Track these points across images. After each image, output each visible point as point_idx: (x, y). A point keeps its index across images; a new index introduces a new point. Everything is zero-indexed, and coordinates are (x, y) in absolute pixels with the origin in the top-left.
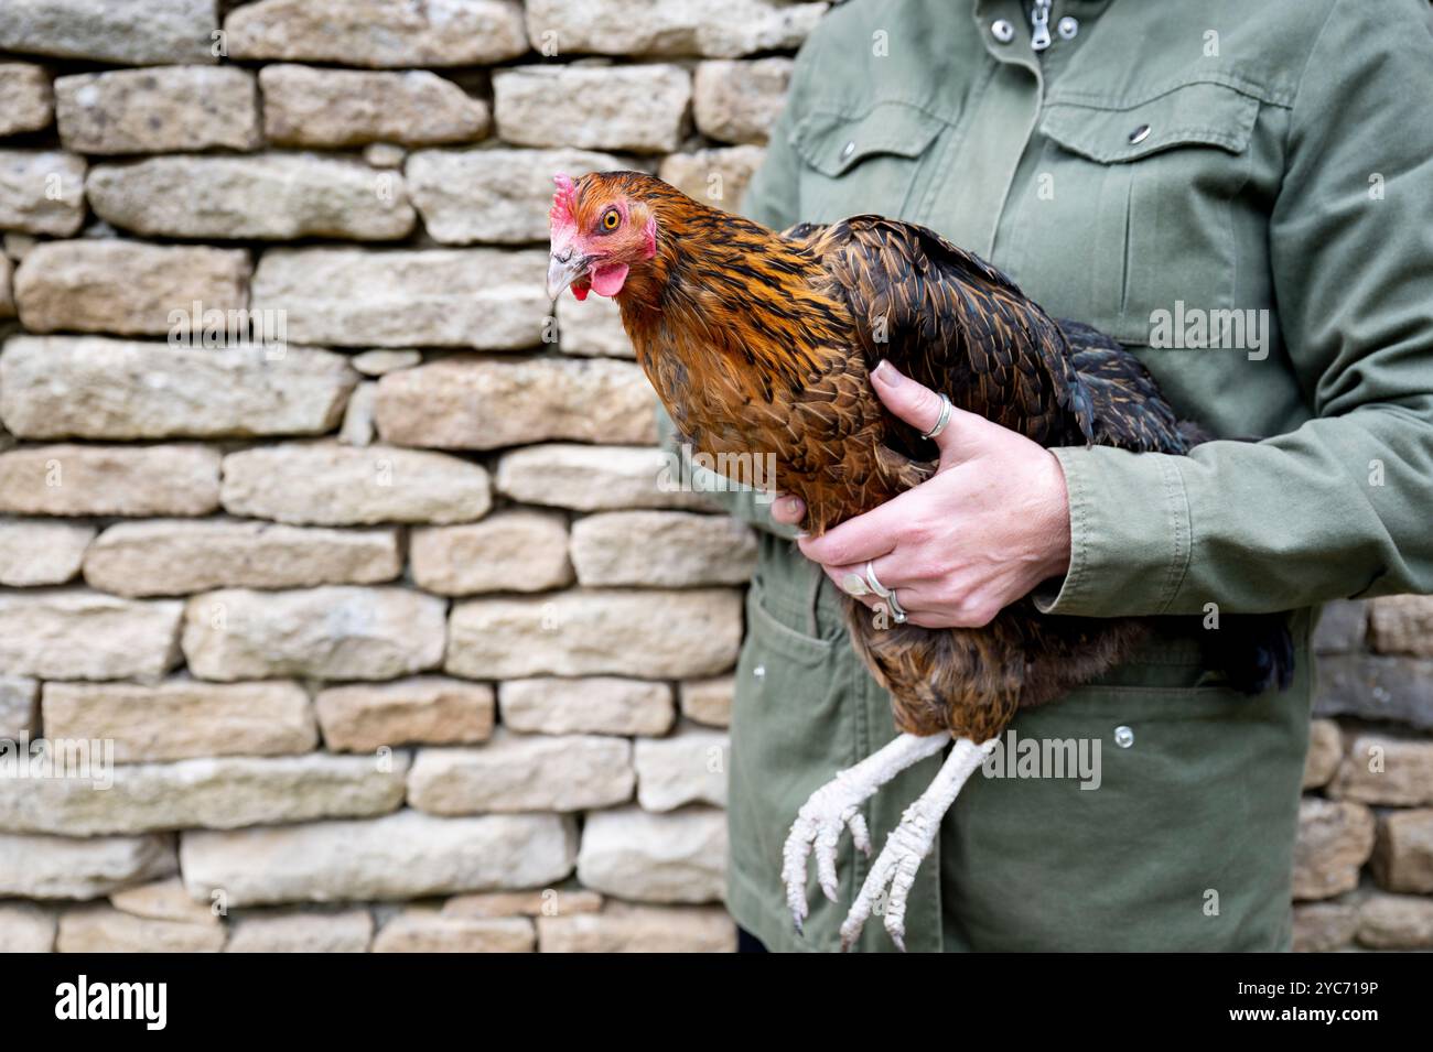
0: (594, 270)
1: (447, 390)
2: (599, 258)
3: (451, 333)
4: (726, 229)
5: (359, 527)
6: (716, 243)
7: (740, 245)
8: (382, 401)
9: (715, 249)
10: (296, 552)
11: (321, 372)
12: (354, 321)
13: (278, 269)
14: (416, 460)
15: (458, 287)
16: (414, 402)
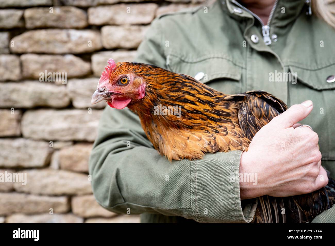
0: (113, 98)
1: (80, 154)
2: (116, 94)
3: (80, 136)
4: (180, 86)
5: (56, 195)
6: (173, 91)
7: (184, 92)
8: (61, 158)
9: (172, 94)
10: (36, 203)
11: (43, 148)
12: (51, 133)
13: (29, 117)
14: (72, 175)
15: (82, 121)
16: (70, 158)
